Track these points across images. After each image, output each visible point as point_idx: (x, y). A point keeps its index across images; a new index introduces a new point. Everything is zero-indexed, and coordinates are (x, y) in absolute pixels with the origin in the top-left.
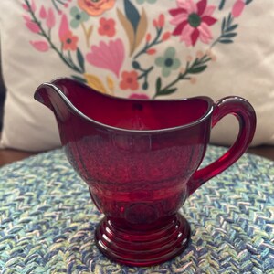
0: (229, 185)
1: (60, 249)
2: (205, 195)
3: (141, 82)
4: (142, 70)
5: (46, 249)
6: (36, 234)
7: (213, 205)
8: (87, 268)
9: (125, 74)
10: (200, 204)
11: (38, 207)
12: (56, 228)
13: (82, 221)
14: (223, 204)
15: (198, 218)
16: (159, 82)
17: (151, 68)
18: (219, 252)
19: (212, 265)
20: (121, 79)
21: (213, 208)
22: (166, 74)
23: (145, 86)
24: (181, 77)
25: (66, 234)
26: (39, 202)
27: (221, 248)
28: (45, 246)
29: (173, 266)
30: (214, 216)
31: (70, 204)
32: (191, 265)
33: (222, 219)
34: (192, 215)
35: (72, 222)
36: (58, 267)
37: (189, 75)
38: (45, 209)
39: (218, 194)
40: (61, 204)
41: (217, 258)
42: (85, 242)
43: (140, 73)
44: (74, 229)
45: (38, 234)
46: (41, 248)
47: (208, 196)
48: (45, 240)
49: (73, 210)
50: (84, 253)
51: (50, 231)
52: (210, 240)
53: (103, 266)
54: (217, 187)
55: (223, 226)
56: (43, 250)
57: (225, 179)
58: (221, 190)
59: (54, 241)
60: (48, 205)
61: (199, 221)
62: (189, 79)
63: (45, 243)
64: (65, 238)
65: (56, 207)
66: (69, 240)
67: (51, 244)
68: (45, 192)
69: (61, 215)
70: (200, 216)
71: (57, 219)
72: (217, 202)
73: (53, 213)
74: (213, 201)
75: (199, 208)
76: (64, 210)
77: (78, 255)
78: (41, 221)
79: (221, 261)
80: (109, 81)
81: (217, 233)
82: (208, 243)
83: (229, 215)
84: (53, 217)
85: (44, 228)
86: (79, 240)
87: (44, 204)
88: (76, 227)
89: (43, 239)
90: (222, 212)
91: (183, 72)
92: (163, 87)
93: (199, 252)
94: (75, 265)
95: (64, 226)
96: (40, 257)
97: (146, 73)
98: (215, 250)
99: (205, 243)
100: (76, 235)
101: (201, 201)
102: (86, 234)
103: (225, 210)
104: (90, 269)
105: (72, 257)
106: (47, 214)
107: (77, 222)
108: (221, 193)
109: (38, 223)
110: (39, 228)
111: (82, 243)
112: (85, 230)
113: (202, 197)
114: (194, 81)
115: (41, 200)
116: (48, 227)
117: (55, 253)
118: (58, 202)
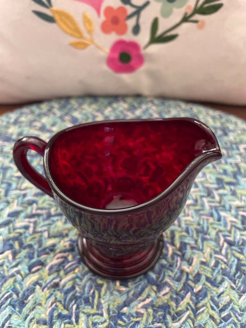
0: (230, 184)
1: (36, 283)
2: (202, 197)
3: (131, 23)
4: (133, 6)
5: (21, 284)
6: (7, 257)
7: (212, 215)
8: (70, 317)
10: (197, 211)
11: (8, 211)
12: (30, 246)
13: (61, 235)
14: (223, 214)
15: (195, 235)
16: (155, 25)
17: (147, 4)
18: (219, 296)
19: (212, 317)
20: (103, 18)
21: (211, 220)
22: (166, 14)
23: (136, 30)
24: (186, 19)
25: (43, 257)
26: (8, 203)
27: (221, 290)
28: (19, 277)
30: (213, 233)
31: (45, 205)
32: (189, 317)
33: (222, 239)
34: (187, 231)
35: (50, 237)
36: (37, 317)
37: (197, 17)
38: (15, 214)
39: (217, 198)
40: (35, 206)
41: (218, 306)
42: (66, 274)
43: (130, 10)
44: (52, 249)
45: (10, 257)
46: (15, 281)
47: (205, 200)
48: (20, 267)
49: (49, 216)
50: (67, 293)
51: (24, 253)
52: (209, 275)
53: (88, 315)
54: (215, 186)
55: (223, 252)
56: (18, 286)
57: (225, 172)
58: (221, 191)
59: (30, 268)
60: (19, 208)
61: (196, 241)
62: (196, 22)
63: (18, 272)
64: (42, 264)
65: (29, 210)
66: (47, 268)
67: (27, 275)
68: (14, 185)
69: (35, 223)
70: (198, 232)
71: (31, 230)
72: (217, 210)
73: (25, 222)
74: (211, 207)
75: (196, 219)
76: (38, 215)
77: (59, 295)
78: (12, 235)
79: (222, 310)
80: (87, 21)
81: (217, 264)
82: (208, 279)
83: (230, 232)
84: (26, 228)
85: (17, 245)
86: (57, 269)
87: (15, 207)
88: (54, 245)
89: (16, 266)
90: (222, 228)
91: (189, 12)
92: (160, 32)
93: (197, 295)
94: (55, 314)
95: (40, 243)
96: (15, 296)
97: (139, 10)
98: (215, 291)
99: (203, 279)
100: (55, 261)
101: (197, 208)
102: (65, 258)
103: (225, 225)
104: (73, 319)
105: (52, 299)
106: (20, 223)
107: (55, 237)
108: (221, 196)
109: (8, 240)
110: (11, 247)
111: (62, 273)
112: (64, 251)
113: (199, 202)
114: (202, 26)
115: (9, 199)
116: (21, 245)
117: (31, 290)
118: (31, 203)
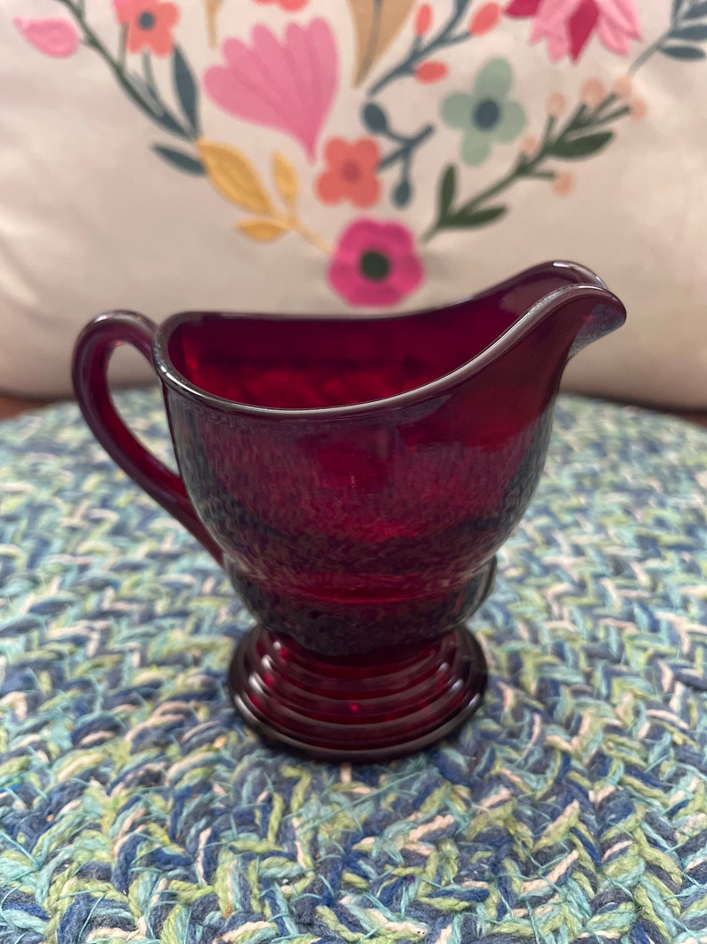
0: (678, 548)
1: (92, 773)
2: (598, 577)
3: (389, 178)
4: (393, 136)
5: (42, 773)
6: (12, 707)
7: (631, 618)
8: (187, 863)
9: (335, 146)
10: (587, 610)
11: (31, 599)
12: (85, 684)
13: (179, 661)
14: (663, 615)
15: (583, 664)
16: (448, 183)
17: (427, 132)
18: (672, 814)
19: (653, 868)
20: (320, 165)
21: (630, 629)
22: (476, 156)
23: (403, 194)
25: (120, 711)
26: (35, 583)
27: (677, 796)
28: (40, 758)
29: (511, 868)
30: (638, 661)
31: (141, 592)
32: (577, 866)
33: (668, 675)
34: (559, 652)
35: (144, 664)
36: (82, 857)
38: (53, 609)
39: (644, 579)
40: (110, 593)
41: (670, 839)
42: (187, 750)
43: (386, 146)
44: (150, 692)
45: (21, 709)
46: (25, 768)
47: (609, 584)
48: (45, 733)
49: (148, 617)
50: (181, 799)
51: (64, 698)
52: (635, 759)
53: (248, 856)
54: (635, 552)
55: (675, 703)
56: (33, 779)
57: (661, 523)
58: (653, 564)
59: (76, 738)
60: (65, 595)
61: (588, 677)
62: (549, 175)
63: (40, 746)
64: (116, 729)
65: (92, 603)
66: (129, 736)
67: (63, 753)
68: (57, 544)
69: (106, 634)
70: (591, 656)
71: (92, 647)
72: (644, 607)
73: (79, 628)
74: (628, 601)
75: (584, 626)
76: (118, 615)
77: (159, 804)
78: (34, 655)
79: (683, 852)
81: (657, 732)
82: (630, 769)
83: (690, 657)
84: (79, 641)
85: (44, 682)
86: (164, 738)
87: (51, 592)
88: (156, 685)
89: (35, 729)
90: (665, 647)
91: (532, 152)
93: (600, 809)
94: (142, 851)
95: (115, 677)
96: (19, 805)
97: (408, 147)
98: (659, 801)
99: (617, 769)
100: (155, 720)
101: (586, 600)
102: (189, 716)
103: (675, 640)
104: (199, 868)
105: (136, 813)
106: (59, 629)
107: (161, 663)
108: (655, 575)
109: (22, 666)
110: (28, 684)
111: (173, 750)
112: (186, 697)
113: (591, 586)
114: (564, 185)
115: (40, 573)
116: (59, 683)
117: (74, 790)
118: (99, 586)
